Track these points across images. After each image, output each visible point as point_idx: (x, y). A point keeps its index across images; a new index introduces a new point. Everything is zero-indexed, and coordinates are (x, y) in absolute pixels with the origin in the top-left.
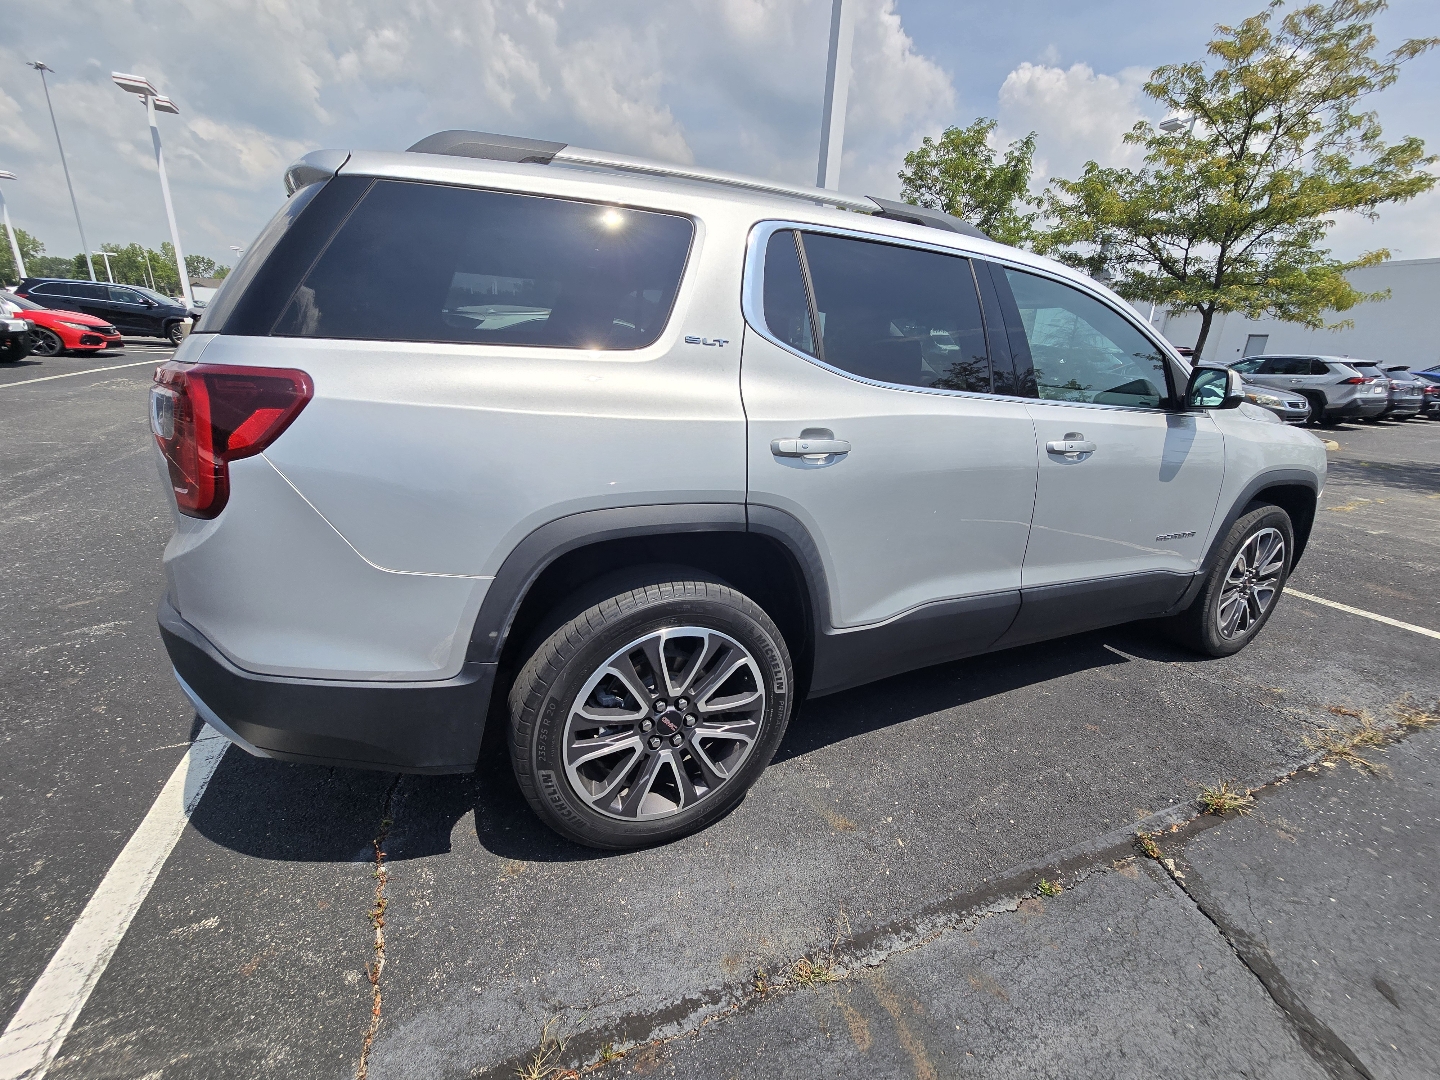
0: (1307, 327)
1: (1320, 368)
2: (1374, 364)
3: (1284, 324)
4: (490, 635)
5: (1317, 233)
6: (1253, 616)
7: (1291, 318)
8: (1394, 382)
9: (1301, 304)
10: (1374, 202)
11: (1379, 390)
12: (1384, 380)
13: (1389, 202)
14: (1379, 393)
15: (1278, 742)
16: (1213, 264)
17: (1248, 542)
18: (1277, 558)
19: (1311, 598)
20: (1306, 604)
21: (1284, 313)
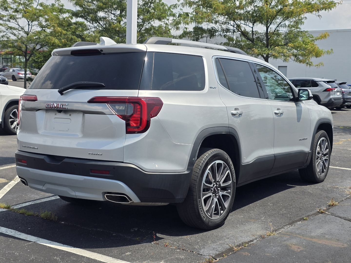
0: (307, 65)
1: (314, 84)
2: (334, 82)
3: (298, 64)
4: (193, 159)
5: (301, 22)
6: (325, 169)
7: (300, 62)
8: (343, 90)
9: (303, 55)
10: (318, 10)
11: (338, 94)
12: (338, 89)
13: (324, 11)
14: (338, 95)
15: (340, 195)
16: (264, 34)
17: (319, 142)
18: (327, 148)
19: (337, 167)
20: (336, 169)
21: (297, 59)
